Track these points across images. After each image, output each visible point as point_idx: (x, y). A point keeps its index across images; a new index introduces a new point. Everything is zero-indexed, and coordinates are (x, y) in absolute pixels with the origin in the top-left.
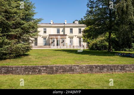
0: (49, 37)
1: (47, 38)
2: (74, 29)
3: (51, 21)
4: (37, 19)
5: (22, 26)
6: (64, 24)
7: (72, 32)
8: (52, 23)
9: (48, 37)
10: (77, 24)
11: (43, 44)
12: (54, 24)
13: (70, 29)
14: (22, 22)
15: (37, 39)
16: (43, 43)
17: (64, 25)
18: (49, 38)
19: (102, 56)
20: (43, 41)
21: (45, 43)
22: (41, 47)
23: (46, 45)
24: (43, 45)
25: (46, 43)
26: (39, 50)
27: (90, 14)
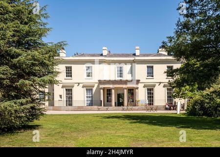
0: (98, 86)
1: (94, 89)
2: (156, 67)
3: (104, 48)
4: (52, 43)
5: (15, 60)
6: (134, 55)
7: (152, 74)
8: (105, 53)
9: (96, 85)
10: (165, 55)
11: (86, 102)
12: (111, 56)
13: (148, 67)
14: (14, 50)
15: (71, 90)
16: (86, 99)
17: (132, 59)
18: (98, 89)
19: (205, 129)
20: (86, 95)
21: (89, 99)
22: (80, 108)
23: (91, 104)
24: (86, 105)
25: (92, 101)
26: (69, 117)
27: (185, 30)
